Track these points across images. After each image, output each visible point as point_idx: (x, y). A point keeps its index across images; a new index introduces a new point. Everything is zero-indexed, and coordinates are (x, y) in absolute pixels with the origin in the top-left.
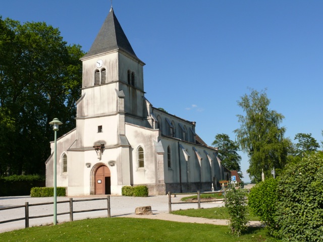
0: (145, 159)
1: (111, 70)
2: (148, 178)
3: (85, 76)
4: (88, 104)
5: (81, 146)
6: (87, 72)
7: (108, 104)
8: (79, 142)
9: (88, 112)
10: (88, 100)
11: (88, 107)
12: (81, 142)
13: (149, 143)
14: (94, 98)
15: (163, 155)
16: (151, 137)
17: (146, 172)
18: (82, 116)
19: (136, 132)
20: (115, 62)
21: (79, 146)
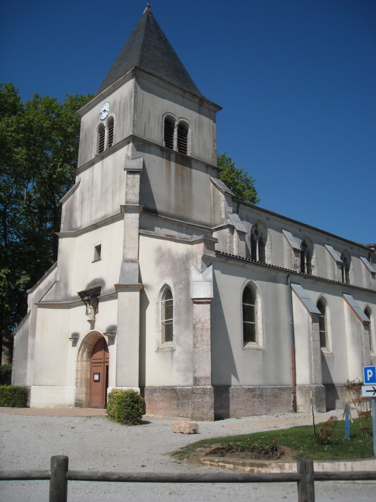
0: (174, 319)
1: (122, 117)
2: (178, 371)
3: (83, 145)
4: (82, 203)
5: (66, 294)
6: (86, 135)
7: (113, 193)
8: (62, 285)
9: (81, 220)
10: (83, 194)
11: (82, 208)
12: (66, 286)
13: (183, 275)
14: (92, 185)
15: (208, 306)
16: (187, 259)
17: (176, 354)
18: (70, 229)
19: (159, 249)
20: (128, 99)
21: (60, 296)
